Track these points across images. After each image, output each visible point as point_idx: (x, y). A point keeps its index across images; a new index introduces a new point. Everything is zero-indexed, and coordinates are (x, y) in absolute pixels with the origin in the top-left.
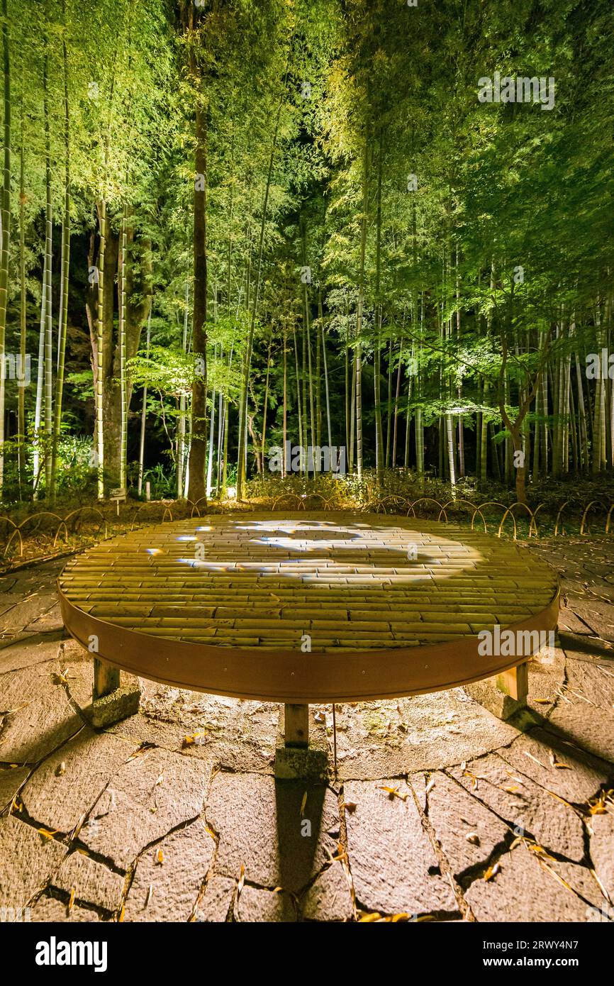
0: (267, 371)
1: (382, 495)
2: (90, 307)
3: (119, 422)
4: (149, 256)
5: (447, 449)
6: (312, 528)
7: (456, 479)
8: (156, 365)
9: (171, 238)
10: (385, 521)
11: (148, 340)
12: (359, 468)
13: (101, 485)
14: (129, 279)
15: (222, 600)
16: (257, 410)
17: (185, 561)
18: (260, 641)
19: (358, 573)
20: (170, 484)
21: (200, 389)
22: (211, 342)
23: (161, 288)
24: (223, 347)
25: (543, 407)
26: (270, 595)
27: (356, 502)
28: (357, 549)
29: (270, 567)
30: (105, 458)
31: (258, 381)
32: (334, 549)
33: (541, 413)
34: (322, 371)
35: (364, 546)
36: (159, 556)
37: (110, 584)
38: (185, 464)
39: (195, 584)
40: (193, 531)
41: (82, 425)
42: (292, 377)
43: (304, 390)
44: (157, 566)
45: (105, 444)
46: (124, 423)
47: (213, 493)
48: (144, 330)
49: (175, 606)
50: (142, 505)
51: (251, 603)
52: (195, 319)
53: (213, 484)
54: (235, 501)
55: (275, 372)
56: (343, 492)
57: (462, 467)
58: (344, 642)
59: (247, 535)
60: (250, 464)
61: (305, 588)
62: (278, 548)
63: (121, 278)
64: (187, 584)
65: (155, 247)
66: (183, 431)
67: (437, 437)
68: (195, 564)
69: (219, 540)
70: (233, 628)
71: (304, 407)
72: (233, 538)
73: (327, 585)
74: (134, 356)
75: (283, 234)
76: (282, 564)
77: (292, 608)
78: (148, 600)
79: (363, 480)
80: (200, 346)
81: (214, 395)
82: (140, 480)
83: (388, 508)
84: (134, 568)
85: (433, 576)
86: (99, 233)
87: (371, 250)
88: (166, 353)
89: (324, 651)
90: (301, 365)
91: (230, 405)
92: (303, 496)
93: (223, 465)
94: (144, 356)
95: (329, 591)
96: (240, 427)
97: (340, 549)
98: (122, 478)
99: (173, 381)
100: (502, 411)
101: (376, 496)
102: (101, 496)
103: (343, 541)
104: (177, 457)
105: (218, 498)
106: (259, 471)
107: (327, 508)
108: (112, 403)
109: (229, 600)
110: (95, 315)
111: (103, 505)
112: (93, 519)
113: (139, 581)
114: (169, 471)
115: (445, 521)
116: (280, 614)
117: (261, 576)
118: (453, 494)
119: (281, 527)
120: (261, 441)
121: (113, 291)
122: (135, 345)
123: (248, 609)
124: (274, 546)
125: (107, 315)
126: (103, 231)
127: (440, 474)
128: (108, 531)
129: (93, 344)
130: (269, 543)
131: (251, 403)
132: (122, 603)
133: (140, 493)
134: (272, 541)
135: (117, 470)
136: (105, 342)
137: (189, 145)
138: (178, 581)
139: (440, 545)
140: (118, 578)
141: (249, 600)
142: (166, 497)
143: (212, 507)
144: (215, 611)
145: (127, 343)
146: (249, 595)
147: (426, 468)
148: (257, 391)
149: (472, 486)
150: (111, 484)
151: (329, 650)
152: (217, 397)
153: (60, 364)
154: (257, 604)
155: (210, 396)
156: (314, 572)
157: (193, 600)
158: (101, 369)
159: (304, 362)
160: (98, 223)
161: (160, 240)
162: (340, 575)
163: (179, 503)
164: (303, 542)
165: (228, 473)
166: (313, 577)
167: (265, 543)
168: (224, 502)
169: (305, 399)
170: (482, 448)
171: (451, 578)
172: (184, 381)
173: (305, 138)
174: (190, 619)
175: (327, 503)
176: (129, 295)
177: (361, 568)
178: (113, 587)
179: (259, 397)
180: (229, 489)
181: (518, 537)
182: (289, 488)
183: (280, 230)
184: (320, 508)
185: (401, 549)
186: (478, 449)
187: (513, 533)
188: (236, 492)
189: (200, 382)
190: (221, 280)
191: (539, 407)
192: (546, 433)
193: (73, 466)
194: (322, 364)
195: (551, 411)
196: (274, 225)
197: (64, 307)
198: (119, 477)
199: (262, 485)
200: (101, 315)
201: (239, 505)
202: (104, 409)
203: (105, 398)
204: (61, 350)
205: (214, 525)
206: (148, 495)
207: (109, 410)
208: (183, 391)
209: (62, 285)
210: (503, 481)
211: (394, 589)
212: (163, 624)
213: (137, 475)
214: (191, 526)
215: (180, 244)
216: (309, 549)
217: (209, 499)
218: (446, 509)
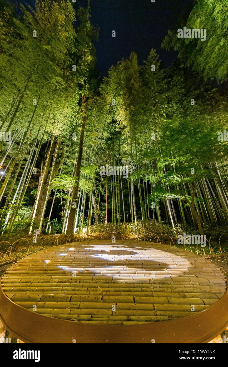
0: (101, 183)
1: (146, 232)
2: (43, 162)
3: (45, 201)
4: (66, 148)
5: (169, 212)
6: (117, 249)
7: (175, 225)
8: (62, 180)
9: (73, 143)
10: (148, 245)
11: (60, 172)
12: (136, 220)
13: (31, 227)
14: (58, 154)
15: (75, 290)
16: (96, 196)
17: (61, 267)
18: (92, 317)
19: (138, 274)
20: (60, 227)
21: (76, 189)
22: (82, 173)
23: (68, 157)
24: (86, 175)
25: (200, 196)
26: (97, 287)
27: (134, 236)
28: (137, 260)
29: (98, 270)
30: (36, 215)
31: (97, 186)
32: (126, 260)
33: (200, 198)
34: (120, 182)
35: (139, 259)
36: (50, 264)
37: (25, 281)
38: (67, 217)
39: (64, 280)
40: (66, 250)
41: (30, 202)
42: (109, 184)
43: (114, 189)
44: (48, 270)
45: (37, 210)
46: (46, 202)
47: (77, 231)
48: (60, 170)
49: (52, 294)
50: (47, 237)
51: (88, 292)
52: (77, 166)
53: (77, 227)
54: (85, 235)
55: (103, 183)
56: (130, 231)
57: (176, 220)
58: (133, 317)
59: (89, 252)
60: (92, 218)
61: (114, 283)
62: (103, 260)
63: (55, 153)
64: (60, 280)
65: (68, 146)
66: (68, 204)
67: (164, 207)
68: (65, 269)
69: (77, 255)
70: (79, 308)
71: (114, 195)
72: (83, 254)
73: (124, 281)
74: (55, 178)
75: (107, 143)
76: (104, 269)
77: (108, 295)
78: (41, 290)
79: (137, 225)
80: (78, 174)
81: (81, 191)
82: (48, 225)
83: (149, 238)
84: (37, 271)
85: (171, 275)
86: (51, 142)
87: (134, 147)
88: (66, 176)
89: (123, 324)
90: (112, 180)
91: (87, 194)
92: (114, 232)
93: (82, 219)
94: (58, 178)
95: (124, 285)
96: (90, 203)
97: (130, 261)
98: (41, 225)
99: (67, 186)
100: (185, 198)
101: (143, 232)
102: (30, 233)
103: (130, 256)
104: (64, 215)
105: (79, 233)
106: (96, 221)
107: (124, 238)
108: (43, 194)
109: (78, 290)
110: (44, 164)
111: (30, 237)
112: (25, 244)
113: (38, 279)
114: (60, 221)
115: (173, 245)
116: (102, 299)
117: (94, 276)
118: (175, 232)
119: (104, 248)
120: (97, 208)
121: (52, 158)
122: (55, 174)
123: (87, 296)
124: (100, 258)
125: (48, 165)
126: (52, 142)
127: (168, 223)
128: (29, 250)
129: (41, 173)
130: (99, 257)
131: (94, 193)
132: (28, 292)
133: (46, 231)
134: (100, 256)
135: (39, 221)
136: (45, 173)
137: (81, 123)
138: (56, 279)
139: (172, 258)
140: (29, 277)
141: (88, 290)
142: (57, 233)
143: (76, 238)
144: (71, 297)
145: (53, 174)
146: (88, 287)
147: (162, 220)
148: (97, 189)
149: (182, 228)
150: (36, 227)
151: (125, 323)
152: (82, 191)
153: (28, 180)
154: (91, 293)
155: (80, 191)
156: (118, 273)
157: (61, 291)
158: (42, 182)
159: (114, 180)
160: (51, 139)
161: (70, 144)
162: (130, 275)
163: (62, 236)
164: (113, 256)
165: (84, 222)
166: (117, 276)
167: (97, 257)
168: (81, 235)
169: (114, 192)
170: (182, 212)
171: (179, 276)
172: (71, 186)
173: (114, 122)
174: (59, 303)
175: (123, 236)
176: (56, 159)
177: (139, 271)
178: (26, 282)
179: (97, 191)
180: (84, 229)
181: (206, 253)
182: (108, 229)
183: (107, 142)
184: (121, 239)
185: (155, 260)
186: (180, 212)
187: (203, 251)
188: (86, 230)
189: (77, 186)
190: (87, 155)
191: (199, 196)
192: (204, 206)
193: (22, 219)
194: (120, 180)
195: (203, 197)
196: (104, 141)
197: (35, 162)
198: (39, 224)
199: (97, 227)
200: (46, 165)
201: (87, 237)
202: (40, 196)
203: (41, 192)
204: (30, 176)
205: (75, 247)
206: (50, 232)
207: (42, 197)
208: (70, 190)
209: (36, 156)
210: (193, 226)
211: (154, 283)
212: (45, 306)
213: (47, 223)
214: (66, 248)
215: (76, 146)
216: (116, 260)
217: (75, 234)
218: (173, 239)
